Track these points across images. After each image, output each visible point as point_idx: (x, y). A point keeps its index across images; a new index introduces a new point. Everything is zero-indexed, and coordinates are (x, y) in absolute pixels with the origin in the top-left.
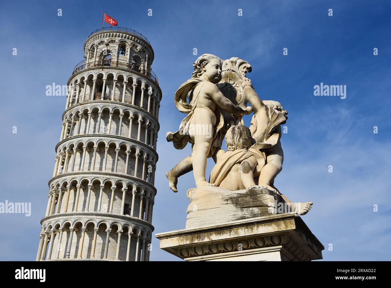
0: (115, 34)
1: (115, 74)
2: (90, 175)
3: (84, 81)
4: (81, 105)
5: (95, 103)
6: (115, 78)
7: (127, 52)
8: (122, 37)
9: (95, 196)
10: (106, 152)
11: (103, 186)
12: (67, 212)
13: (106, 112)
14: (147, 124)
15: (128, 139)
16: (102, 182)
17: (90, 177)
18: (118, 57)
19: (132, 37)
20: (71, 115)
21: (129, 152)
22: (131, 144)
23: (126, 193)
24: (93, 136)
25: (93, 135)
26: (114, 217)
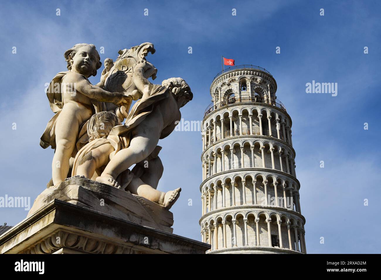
0: (234, 73)
1: (239, 109)
2: (232, 210)
3: (213, 123)
4: (214, 145)
5: (225, 141)
6: (240, 114)
7: (248, 86)
8: (241, 74)
9: (241, 231)
10: (243, 186)
11: (246, 220)
12: (218, 249)
13: (237, 147)
14: (280, 151)
15: (263, 169)
16: (244, 216)
17: (233, 213)
18: (240, 93)
19: (250, 72)
20: (207, 156)
21: (266, 182)
22: (267, 174)
23: (271, 224)
24: (228, 173)
25: (229, 171)
26: (263, 250)
